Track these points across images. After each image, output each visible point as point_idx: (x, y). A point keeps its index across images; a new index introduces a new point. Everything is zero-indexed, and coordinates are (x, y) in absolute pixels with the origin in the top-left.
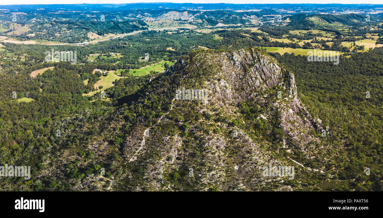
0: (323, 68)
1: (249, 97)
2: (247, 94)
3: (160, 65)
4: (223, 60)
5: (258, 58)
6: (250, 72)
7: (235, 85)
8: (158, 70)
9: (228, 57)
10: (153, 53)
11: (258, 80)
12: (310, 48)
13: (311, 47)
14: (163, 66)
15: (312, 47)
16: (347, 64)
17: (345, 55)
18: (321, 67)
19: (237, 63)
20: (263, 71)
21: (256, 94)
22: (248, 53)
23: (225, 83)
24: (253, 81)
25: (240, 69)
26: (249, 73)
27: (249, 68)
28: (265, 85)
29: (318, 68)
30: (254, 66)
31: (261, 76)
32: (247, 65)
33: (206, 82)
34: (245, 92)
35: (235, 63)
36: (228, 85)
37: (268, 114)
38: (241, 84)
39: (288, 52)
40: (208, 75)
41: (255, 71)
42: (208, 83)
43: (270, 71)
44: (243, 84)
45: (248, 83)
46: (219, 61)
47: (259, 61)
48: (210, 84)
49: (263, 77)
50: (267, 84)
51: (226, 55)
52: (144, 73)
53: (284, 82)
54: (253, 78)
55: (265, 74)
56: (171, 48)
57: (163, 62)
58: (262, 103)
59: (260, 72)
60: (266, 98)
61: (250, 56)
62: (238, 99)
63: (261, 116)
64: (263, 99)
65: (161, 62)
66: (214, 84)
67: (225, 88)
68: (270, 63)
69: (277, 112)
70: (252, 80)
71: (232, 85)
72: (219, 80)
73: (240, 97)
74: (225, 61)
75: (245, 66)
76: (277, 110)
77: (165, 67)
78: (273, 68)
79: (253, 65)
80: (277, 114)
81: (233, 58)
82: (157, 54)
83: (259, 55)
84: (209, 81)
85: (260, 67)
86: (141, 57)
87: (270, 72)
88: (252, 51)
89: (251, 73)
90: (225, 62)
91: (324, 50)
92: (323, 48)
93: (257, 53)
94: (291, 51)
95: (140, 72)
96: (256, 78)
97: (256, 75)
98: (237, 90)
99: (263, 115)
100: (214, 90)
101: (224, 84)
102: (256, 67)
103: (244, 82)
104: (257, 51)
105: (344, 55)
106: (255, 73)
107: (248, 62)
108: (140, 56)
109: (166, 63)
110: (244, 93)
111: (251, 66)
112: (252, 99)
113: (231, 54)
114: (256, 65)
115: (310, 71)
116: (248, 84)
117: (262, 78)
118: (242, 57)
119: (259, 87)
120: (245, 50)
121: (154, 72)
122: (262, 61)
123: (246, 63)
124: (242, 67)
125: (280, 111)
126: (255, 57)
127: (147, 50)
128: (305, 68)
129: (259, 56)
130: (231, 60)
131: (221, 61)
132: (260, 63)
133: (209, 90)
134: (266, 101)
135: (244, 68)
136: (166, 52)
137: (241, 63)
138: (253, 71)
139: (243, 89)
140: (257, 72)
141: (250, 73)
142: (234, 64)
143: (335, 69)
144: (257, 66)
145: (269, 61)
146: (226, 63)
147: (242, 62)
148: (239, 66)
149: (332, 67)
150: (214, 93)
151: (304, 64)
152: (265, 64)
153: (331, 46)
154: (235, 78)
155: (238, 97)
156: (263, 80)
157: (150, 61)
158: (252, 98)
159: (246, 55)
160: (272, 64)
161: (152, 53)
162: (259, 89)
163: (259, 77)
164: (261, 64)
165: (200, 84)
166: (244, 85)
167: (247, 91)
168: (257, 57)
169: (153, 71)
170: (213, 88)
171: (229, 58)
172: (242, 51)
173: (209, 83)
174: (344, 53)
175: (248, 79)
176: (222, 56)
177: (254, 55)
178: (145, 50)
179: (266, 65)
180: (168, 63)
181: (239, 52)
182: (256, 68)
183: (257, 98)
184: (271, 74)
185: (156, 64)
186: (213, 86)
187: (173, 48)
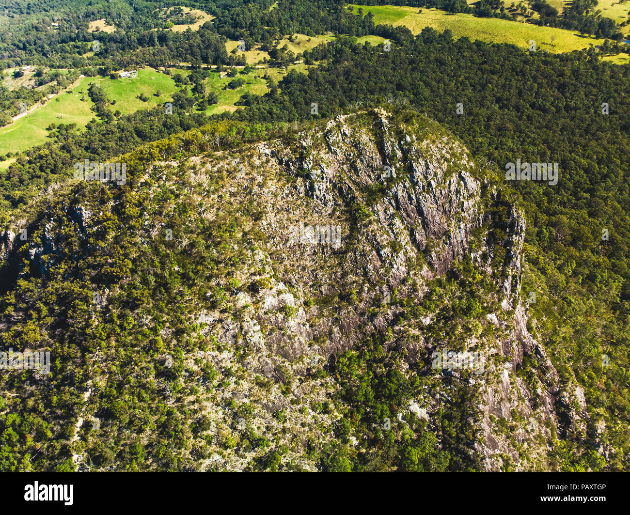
0: (537, 93)
1: (369, 328)
2: (362, 314)
3: (78, 96)
4: (261, 186)
5: (405, 159)
6: (370, 222)
7: (317, 285)
8: (72, 113)
9: (280, 163)
10: (47, 47)
11: (401, 255)
12: (496, 16)
13: (498, 11)
14: (87, 97)
15: (502, 10)
16: (616, 91)
17: (604, 49)
18: (531, 89)
19: (321, 187)
20: (420, 212)
21: (394, 314)
22: (365, 137)
23: (279, 293)
24: (383, 261)
25: (334, 211)
26: (366, 226)
27: (368, 205)
28: (425, 267)
29: (520, 93)
30: (386, 195)
31: (412, 234)
32: (362, 190)
33: (205, 318)
34: (356, 309)
35: (312, 188)
36: (289, 298)
37: (433, 396)
38: (339, 275)
39: (435, 27)
40: (209, 279)
41: (392, 216)
42: (210, 319)
43: (447, 206)
44: (344, 275)
45: (365, 268)
46: (248, 191)
47: (410, 170)
48: (221, 321)
49: (419, 238)
50: (431, 265)
51: (273, 154)
52: (30, 138)
53: (488, 243)
54: (383, 247)
55: (425, 225)
56: (103, 21)
57: (82, 82)
58: (414, 352)
59: (408, 215)
60: (430, 328)
61: (371, 148)
62: (331, 339)
63: (412, 408)
64: (417, 332)
65: (77, 84)
66: (237, 315)
67: (280, 316)
68: (448, 174)
69: (466, 393)
70: (380, 256)
71: (306, 283)
72: (253, 289)
73: (336, 330)
74: (272, 185)
75: (354, 198)
76: (467, 381)
77: (93, 100)
78: (458, 192)
79: (383, 192)
80: (463, 399)
81: (301, 168)
82: (63, 50)
83: (410, 144)
84: (213, 306)
85: (410, 198)
86: (11, 71)
87: (445, 212)
88: (379, 125)
89: (374, 226)
90: (273, 189)
91: (539, 23)
92: (536, 16)
93: (400, 136)
94: (441, 23)
95: (11, 135)
96: (395, 247)
97: (396, 235)
98: (323, 302)
99: (418, 402)
100: (240, 341)
101: (275, 302)
102: (396, 197)
103: (348, 265)
104: (402, 126)
105: (601, 48)
106: (391, 225)
107: (364, 178)
108: (9, 67)
109: (92, 86)
110: (348, 314)
111: (373, 194)
112: (379, 337)
113: (294, 151)
114: (394, 189)
115: (498, 100)
116: (366, 273)
117: (414, 241)
118: (340, 156)
119: (403, 281)
120: (350, 121)
121: (60, 127)
122: (419, 170)
123: (354, 182)
124: (340, 202)
125: (476, 387)
126: (395, 155)
127: (24, 39)
128: (483, 88)
129: (409, 150)
130: (297, 176)
131: (256, 189)
132: (412, 181)
133: (219, 349)
134: (427, 340)
135: (347, 205)
136: (89, 40)
137: (337, 187)
138: (382, 216)
139: (345, 297)
140: (397, 221)
141: (371, 228)
142: (307, 194)
143: (572, 104)
144: (400, 193)
145: (445, 166)
146: (276, 196)
147: (341, 180)
148: (329, 197)
149: (563, 93)
150: (242, 357)
151: (479, 73)
152: (429, 184)
153: (560, 11)
154: (315, 253)
155: (331, 332)
156: (419, 250)
157: (41, 84)
158: (380, 332)
159: (356, 145)
160: (454, 178)
161: (43, 47)
162: (405, 289)
163: (404, 238)
164: (414, 184)
165: (179, 333)
166: (351, 278)
167: (362, 305)
168: (399, 154)
169: (57, 124)
170: (235, 337)
171: (288, 168)
172: (339, 126)
173: (217, 315)
174: (601, 42)
175: (364, 255)
176: (257, 162)
177: (388, 146)
178: (20, 41)
179: (434, 184)
180: (98, 85)
181: (326, 135)
182: (397, 201)
183: (396, 328)
184: (448, 219)
185: (62, 93)
186: (233, 328)
187: (108, 23)
